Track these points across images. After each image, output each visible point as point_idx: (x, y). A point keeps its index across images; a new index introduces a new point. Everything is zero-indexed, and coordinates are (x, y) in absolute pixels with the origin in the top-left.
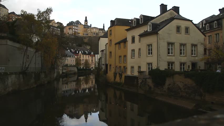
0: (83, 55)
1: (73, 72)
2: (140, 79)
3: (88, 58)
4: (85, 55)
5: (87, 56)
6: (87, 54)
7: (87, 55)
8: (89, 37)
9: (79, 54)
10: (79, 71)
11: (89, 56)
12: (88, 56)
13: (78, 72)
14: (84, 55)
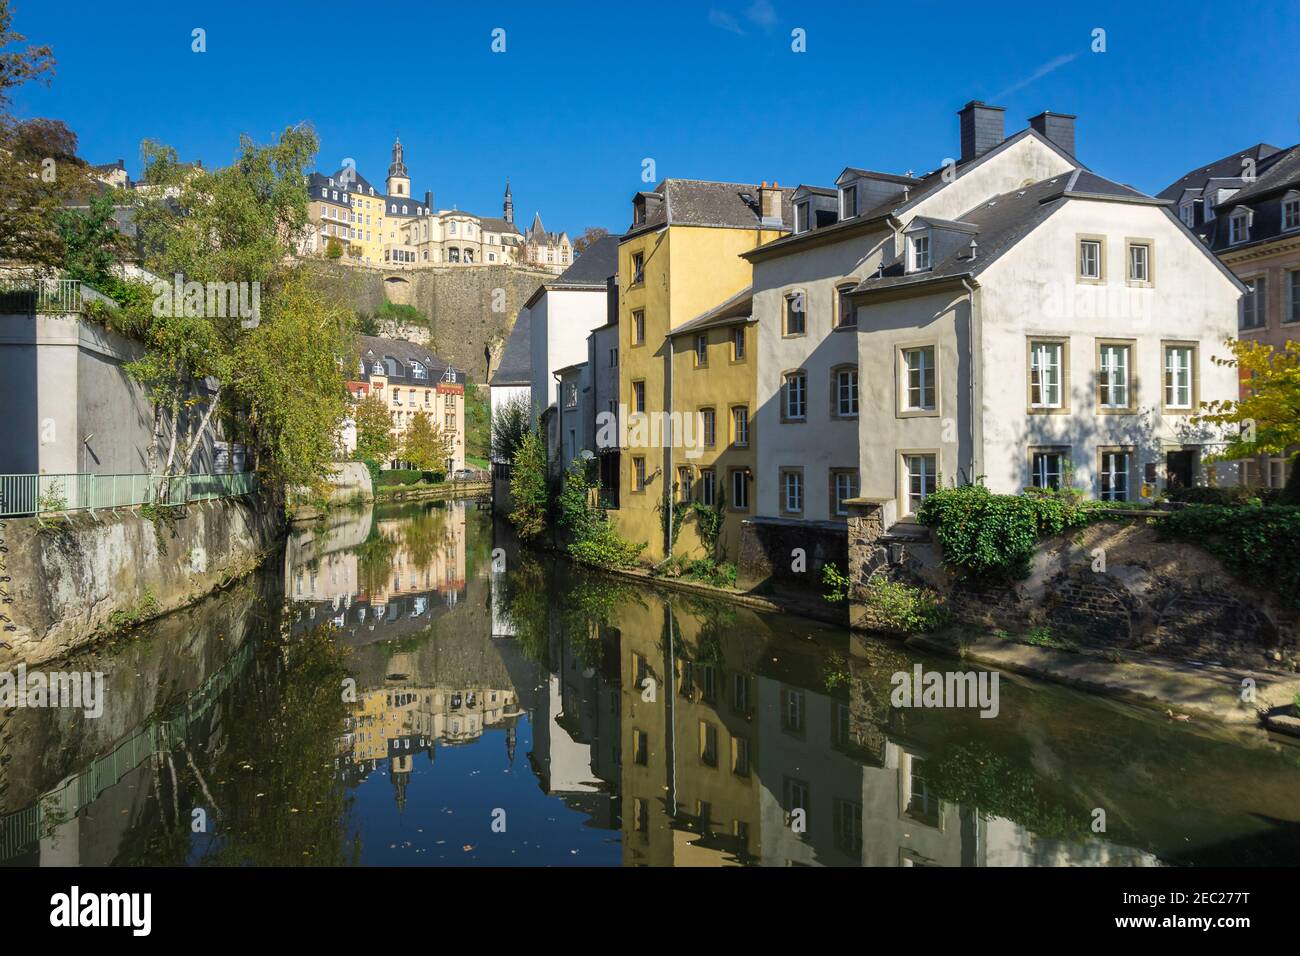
0: (392, 387)
1: (348, 492)
2: (860, 542)
3: (428, 405)
4: (408, 388)
5: (421, 390)
6: (419, 383)
7: (418, 389)
8: (419, 271)
9: (373, 379)
10: (380, 488)
11: (433, 390)
12: (427, 393)
13: (375, 492)
14: (402, 387)
